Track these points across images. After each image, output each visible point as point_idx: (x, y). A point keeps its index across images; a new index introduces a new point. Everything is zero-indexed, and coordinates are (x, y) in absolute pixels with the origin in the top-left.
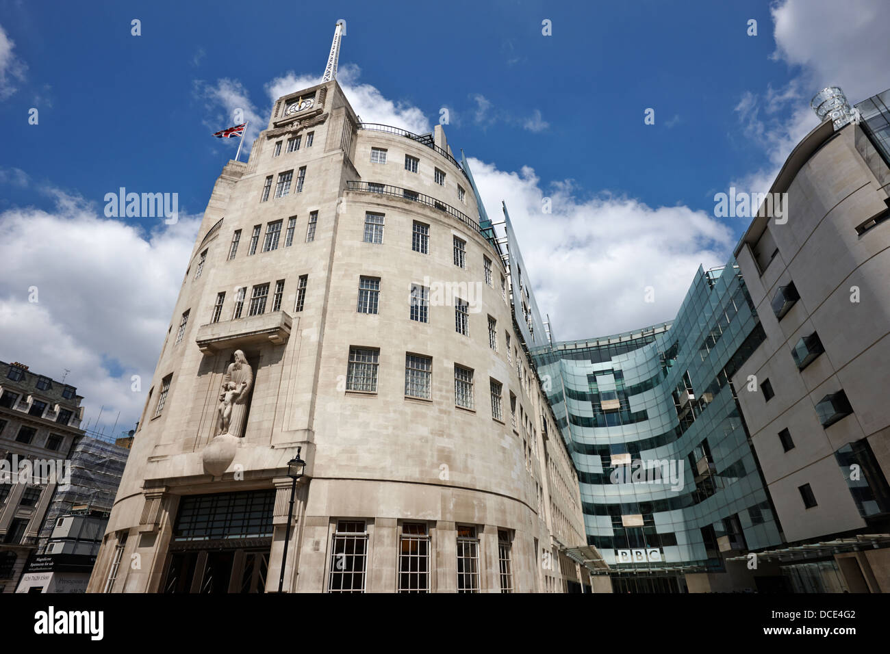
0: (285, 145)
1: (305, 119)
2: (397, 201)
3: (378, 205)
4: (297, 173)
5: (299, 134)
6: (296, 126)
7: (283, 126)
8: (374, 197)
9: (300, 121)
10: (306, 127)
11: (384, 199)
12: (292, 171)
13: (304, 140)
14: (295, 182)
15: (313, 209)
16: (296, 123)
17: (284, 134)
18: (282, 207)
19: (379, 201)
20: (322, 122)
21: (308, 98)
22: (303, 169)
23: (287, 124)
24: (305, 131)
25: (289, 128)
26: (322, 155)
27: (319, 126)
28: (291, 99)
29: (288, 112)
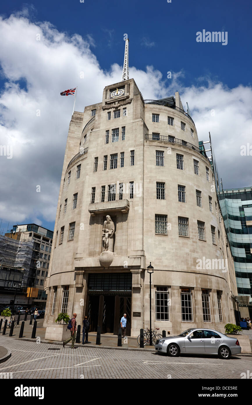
0: (112, 114)
1: (121, 100)
2: (169, 144)
3: (161, 147)
4: (121, 130)
5: (119, 109)
6: (117, 104)
7: (110, 104)
8: (158, 142)
9: (119, 101)
10: (122, 105)
11: (163, 143)
12: (118, 128)
13: (122, 112)
14: (120, 135)
15: (132, 149)
16: (117, 103)
17: (111, 108)
18: (116, 147)
19: (161, 145)
20: (130, 103)
21: (121, 88)
22: (124, 128)
23: (112, 103)
24: (122, 107)
25: (113, 105)
26: (132, 121)
27: (128, 105)
28: (112, 89)
29: (112, 96)
